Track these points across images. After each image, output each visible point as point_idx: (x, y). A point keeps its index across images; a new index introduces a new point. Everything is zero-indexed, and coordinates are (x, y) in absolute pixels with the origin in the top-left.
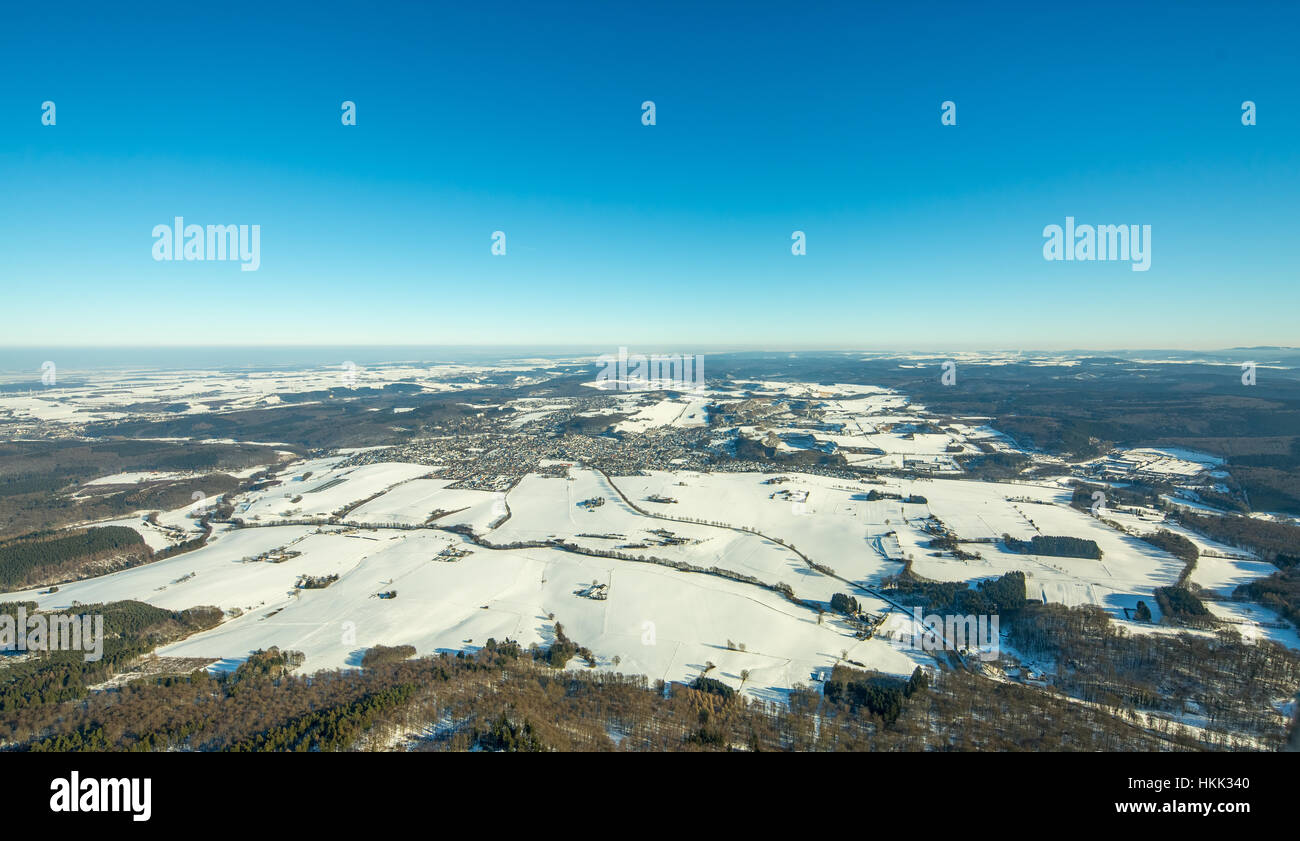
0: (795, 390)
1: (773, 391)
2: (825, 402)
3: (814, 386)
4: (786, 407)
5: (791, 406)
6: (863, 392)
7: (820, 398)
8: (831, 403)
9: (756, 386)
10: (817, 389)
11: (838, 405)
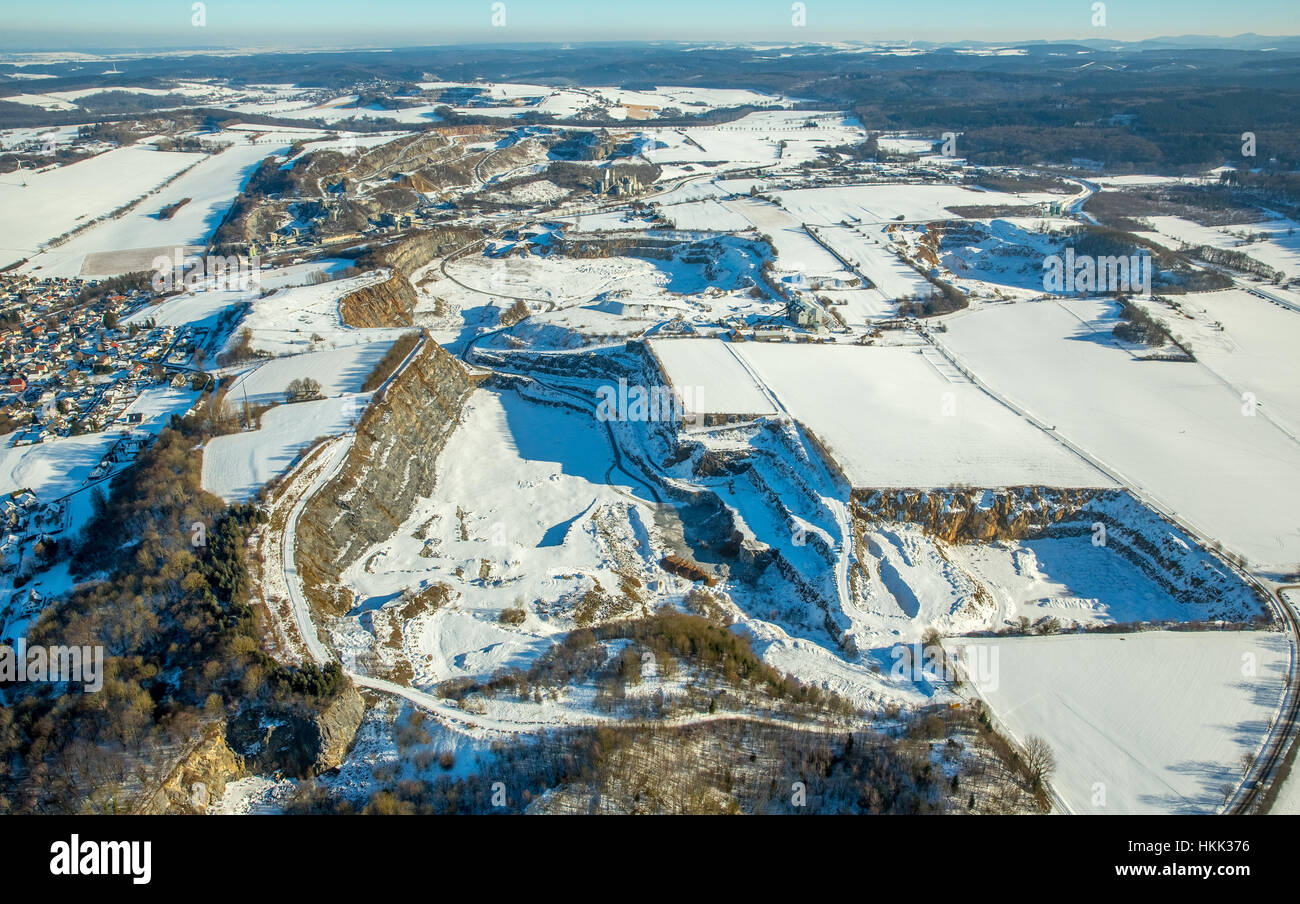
0: (565, 103)
1: (510, 104)
2: (650, 133)
3: (611, 93)
4: (539, 156)
5: (555, 150)
6: (724, 104)
7: (629, 123)
8: (668, 135)
9: (471, 93)
10: (623, 102)
11: (689, 141)
